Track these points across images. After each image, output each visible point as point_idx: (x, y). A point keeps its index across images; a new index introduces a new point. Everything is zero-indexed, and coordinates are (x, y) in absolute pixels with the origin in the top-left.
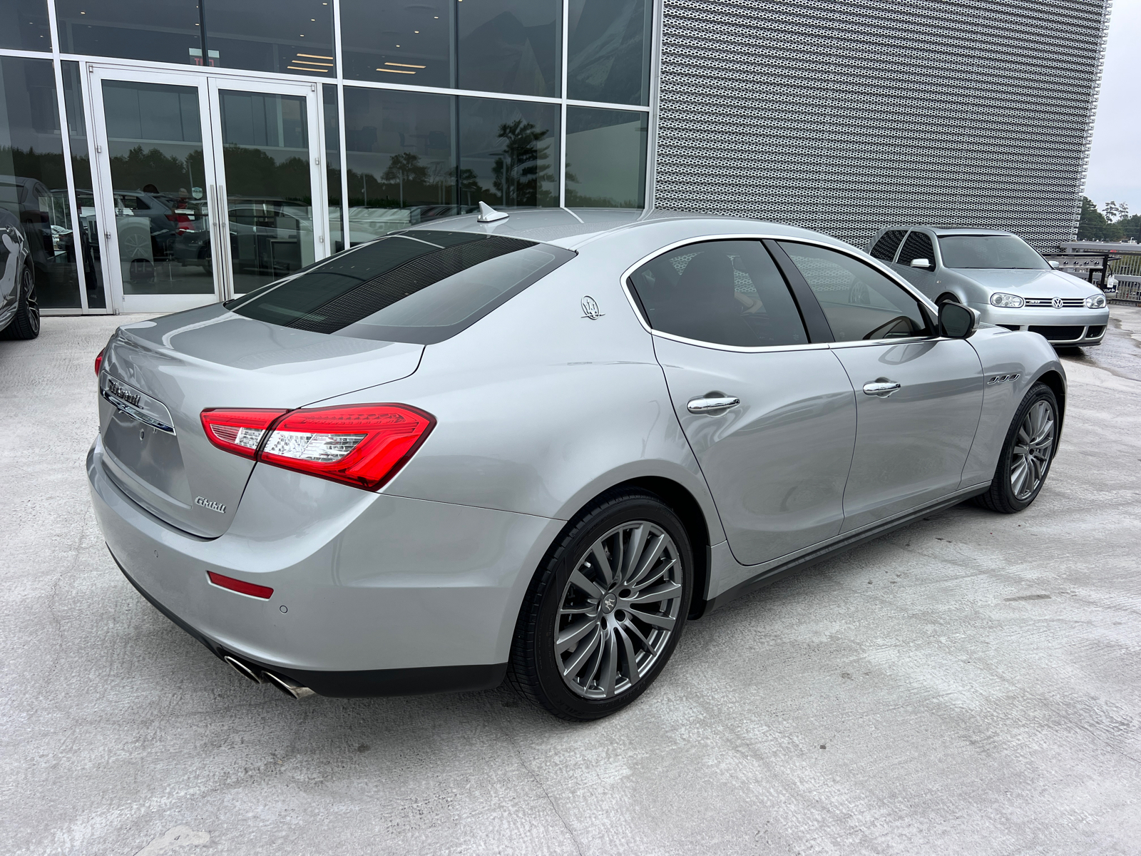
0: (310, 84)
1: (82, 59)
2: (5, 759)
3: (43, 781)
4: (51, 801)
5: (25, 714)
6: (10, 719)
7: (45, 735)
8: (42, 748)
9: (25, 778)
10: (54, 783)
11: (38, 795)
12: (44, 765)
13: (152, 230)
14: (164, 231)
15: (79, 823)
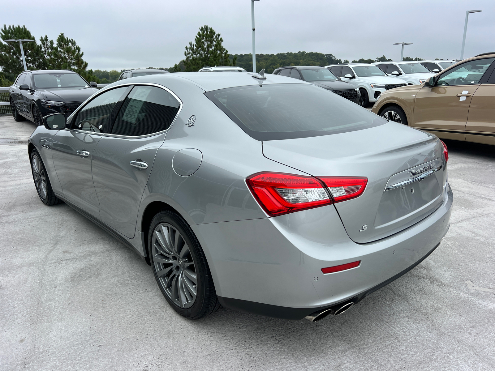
2: (482, 345)
3: (482, 326)
4: (488, 319)
5: (451, 357)
6: (458, 360)
7: (458, 341)
8: (466, 337)
9: (486, 332)
10: (480, 323)
11: (489, 324)
12: (475, 331)
15: (489, 308)
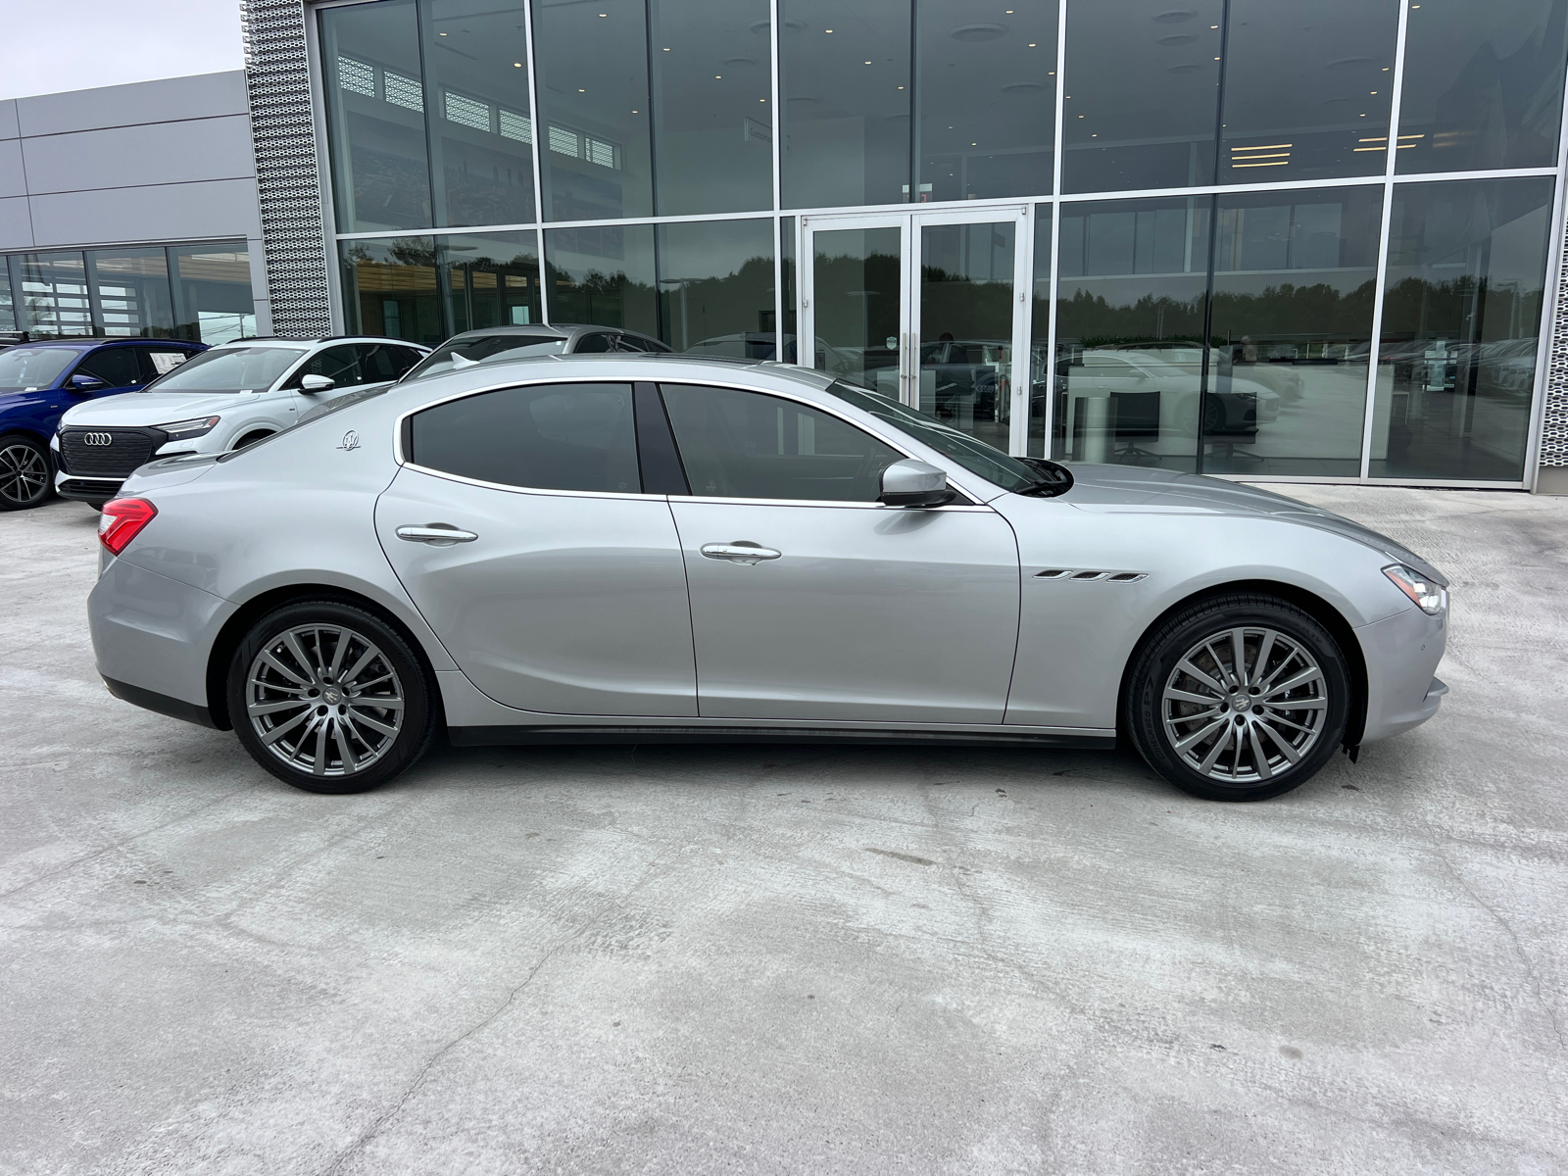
0: (1021, 207)
1: (797, 213)
13: (938, 385)
14: (952, 385)
